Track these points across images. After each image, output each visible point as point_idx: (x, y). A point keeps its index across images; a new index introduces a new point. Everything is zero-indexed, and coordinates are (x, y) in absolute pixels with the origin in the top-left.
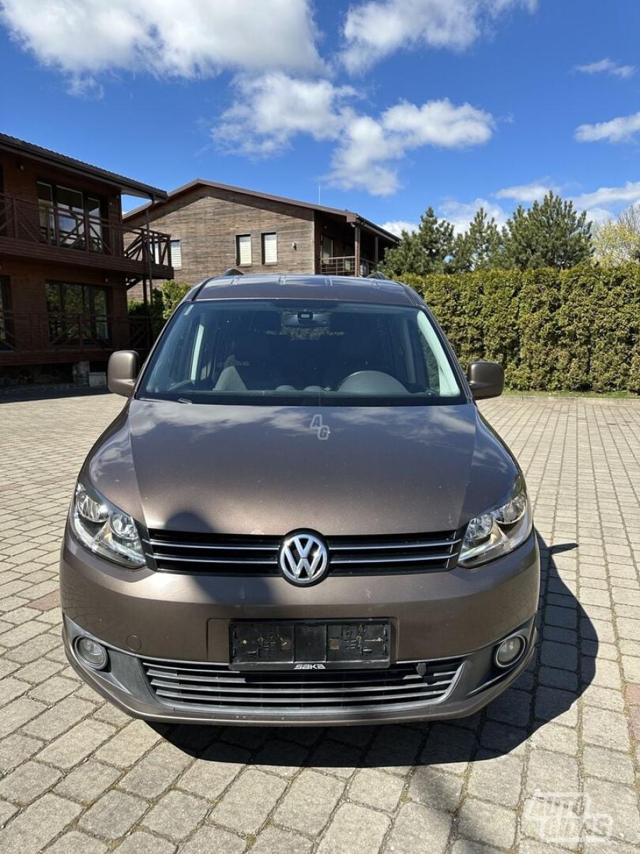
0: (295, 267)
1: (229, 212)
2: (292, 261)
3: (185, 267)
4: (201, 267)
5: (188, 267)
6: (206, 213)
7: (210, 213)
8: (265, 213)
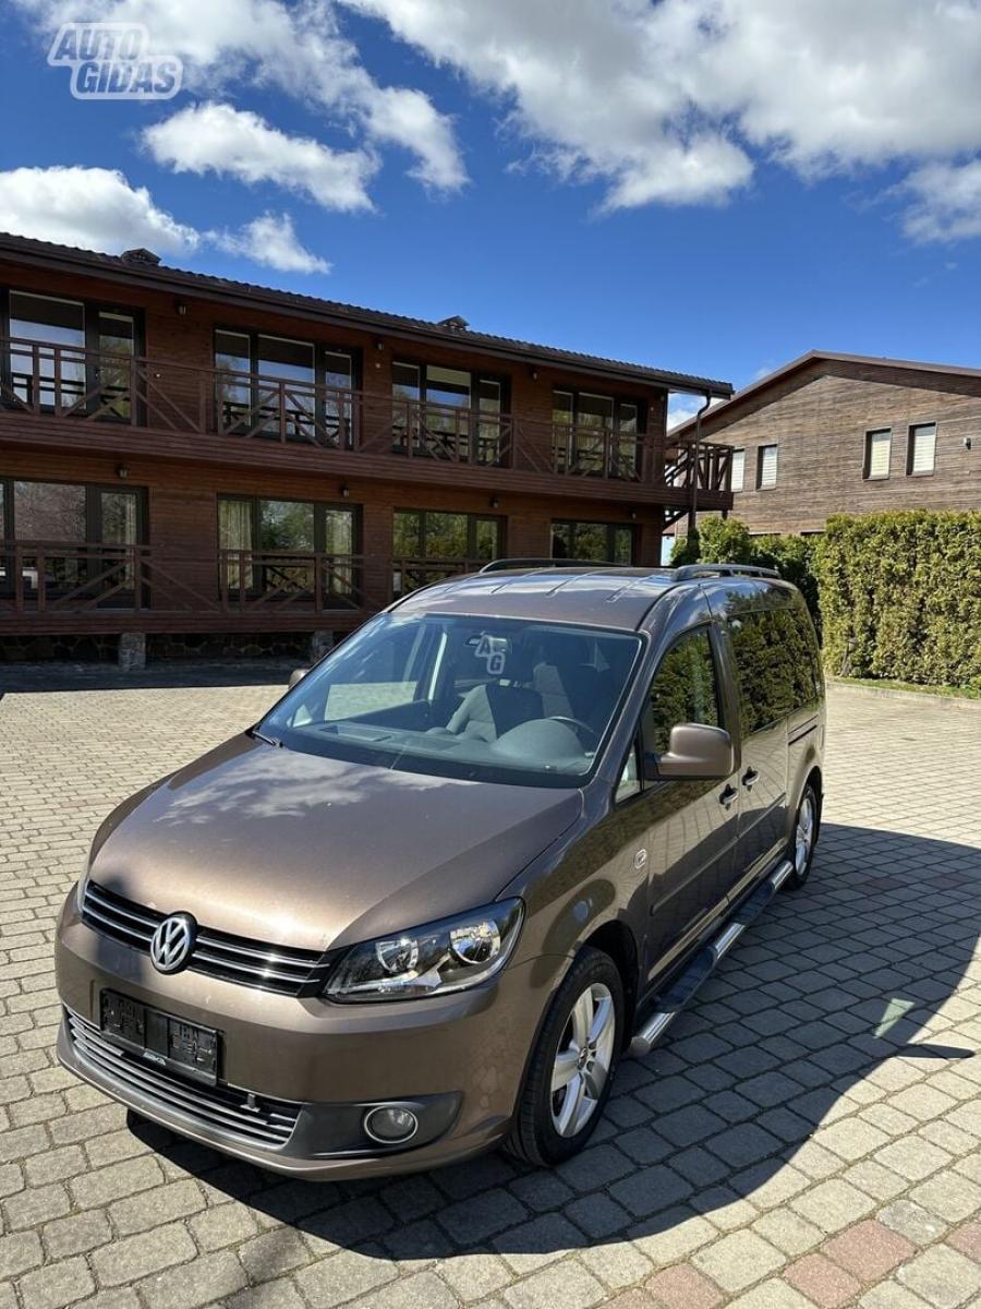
0: (967, 477)
1: (859, 396)
2: (962, 468)
3: (781, 485)
4: (805, 484)
5: (785, 485)
6: (821, 401)
7: (827, 400)
8: (921, 393)
